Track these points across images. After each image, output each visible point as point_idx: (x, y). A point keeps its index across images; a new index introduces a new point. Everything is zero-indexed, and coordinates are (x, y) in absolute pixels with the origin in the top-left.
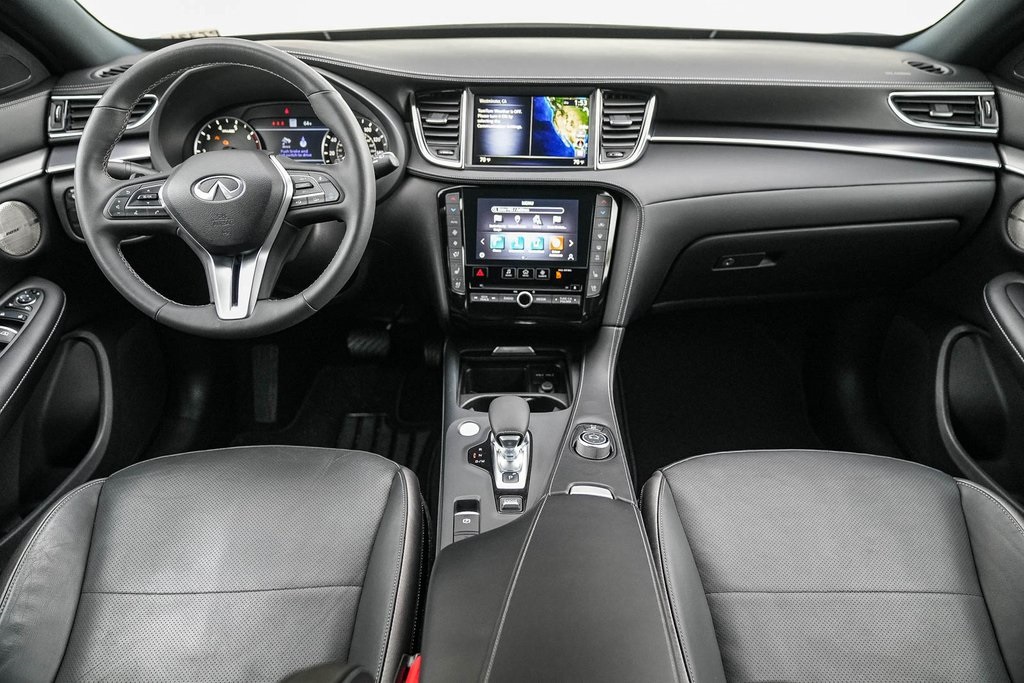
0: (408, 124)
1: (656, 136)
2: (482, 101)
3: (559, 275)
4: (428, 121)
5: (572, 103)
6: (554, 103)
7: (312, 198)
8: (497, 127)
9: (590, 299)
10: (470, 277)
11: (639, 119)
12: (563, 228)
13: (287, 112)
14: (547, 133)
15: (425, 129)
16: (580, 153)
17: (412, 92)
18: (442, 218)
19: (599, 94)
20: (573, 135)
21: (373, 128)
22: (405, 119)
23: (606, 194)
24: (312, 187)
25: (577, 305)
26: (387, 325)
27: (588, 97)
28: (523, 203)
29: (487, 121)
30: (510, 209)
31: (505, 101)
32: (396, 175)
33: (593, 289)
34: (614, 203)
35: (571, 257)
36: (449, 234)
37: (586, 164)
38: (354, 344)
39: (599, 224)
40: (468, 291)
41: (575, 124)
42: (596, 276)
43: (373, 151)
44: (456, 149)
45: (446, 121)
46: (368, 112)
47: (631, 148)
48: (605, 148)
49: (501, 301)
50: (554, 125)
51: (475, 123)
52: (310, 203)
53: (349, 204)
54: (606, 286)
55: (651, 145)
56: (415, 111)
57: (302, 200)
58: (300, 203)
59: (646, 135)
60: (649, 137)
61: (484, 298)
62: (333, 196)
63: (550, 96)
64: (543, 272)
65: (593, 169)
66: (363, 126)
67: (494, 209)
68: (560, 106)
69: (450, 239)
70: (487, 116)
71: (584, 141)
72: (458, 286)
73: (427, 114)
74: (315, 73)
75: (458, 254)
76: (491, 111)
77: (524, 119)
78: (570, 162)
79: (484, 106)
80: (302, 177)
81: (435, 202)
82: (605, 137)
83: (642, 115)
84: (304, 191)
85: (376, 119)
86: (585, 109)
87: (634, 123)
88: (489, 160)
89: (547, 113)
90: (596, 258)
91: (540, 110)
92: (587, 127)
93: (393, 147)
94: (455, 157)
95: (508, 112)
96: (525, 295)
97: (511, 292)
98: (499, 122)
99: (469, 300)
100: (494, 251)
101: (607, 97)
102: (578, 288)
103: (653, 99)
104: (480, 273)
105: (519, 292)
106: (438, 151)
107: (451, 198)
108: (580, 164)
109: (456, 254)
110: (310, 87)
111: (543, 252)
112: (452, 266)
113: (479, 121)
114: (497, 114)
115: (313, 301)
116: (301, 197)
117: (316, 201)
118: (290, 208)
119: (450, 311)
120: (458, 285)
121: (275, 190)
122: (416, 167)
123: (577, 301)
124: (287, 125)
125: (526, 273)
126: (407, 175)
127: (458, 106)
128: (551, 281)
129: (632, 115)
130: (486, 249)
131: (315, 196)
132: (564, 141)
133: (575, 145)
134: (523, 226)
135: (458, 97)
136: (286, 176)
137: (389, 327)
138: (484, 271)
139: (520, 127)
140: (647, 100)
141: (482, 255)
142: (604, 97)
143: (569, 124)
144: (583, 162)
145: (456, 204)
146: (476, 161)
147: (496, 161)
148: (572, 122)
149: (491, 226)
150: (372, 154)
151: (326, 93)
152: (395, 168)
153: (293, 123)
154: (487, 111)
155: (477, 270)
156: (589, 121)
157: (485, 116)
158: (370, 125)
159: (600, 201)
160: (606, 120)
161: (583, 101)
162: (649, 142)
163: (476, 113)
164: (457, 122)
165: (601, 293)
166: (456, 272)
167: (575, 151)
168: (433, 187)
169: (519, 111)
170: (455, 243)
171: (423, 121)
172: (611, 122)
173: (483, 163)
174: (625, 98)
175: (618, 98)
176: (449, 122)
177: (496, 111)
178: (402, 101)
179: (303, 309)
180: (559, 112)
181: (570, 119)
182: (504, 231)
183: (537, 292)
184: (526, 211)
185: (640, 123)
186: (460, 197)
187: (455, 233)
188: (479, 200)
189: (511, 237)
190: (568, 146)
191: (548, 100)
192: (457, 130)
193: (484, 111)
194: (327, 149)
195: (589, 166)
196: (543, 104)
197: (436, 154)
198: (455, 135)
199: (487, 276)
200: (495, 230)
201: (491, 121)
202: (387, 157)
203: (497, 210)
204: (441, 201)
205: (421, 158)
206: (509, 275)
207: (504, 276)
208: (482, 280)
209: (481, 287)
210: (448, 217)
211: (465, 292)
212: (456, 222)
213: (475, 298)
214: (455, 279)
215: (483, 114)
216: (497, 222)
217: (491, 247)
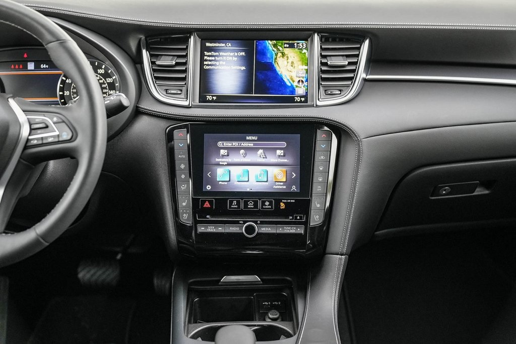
0: (138, 66)
1: (371, 74)
2: (208, 44)
3: (282, 206)
4: (158, 63)
5: (291, 46)
6: (275, 46)
7: (47, 138)
8: (223, 68)
9: (313, 228)
10: (198, 209)
11: (355, 60)
12: (285, 161)
13: (25, 56)
14: (269, 73)
15: (154, 70)
16: (300, 91)
17: (143, 37)
18: (171, 152)
19: (316, 38)
20: (294, 75)
21: (106, 69)
22: (136, 61)
23: (326, 128)
24: (47, 127)
25: (301, 234)
26: (117, 253)
27: (306, 40)
28: (247, 138)
29: (213, 63)
30: (236, 144)
31: (230, 45)
32: (126, 114)
33: (316, 218)
34: (334, 136)
35: (294, 188)
36: (177, 168)
37: (306, 101)
38: (85, 274)
39: (319, 157)
40: (196, 222)
41: (296, 65)
42: (318, 206)
43: (105, 95)
44: (184, 89)
45: (174, 63)
46: (102, 56)
47: (348, 86)
48: (324, 86)
49: (227, 231)
50: (276, 65)
51: (202, 65)
52: (45, 141)
53: (82, 143)
54: (329, 214)
55: (367, 83)
56: (145, 54)
57: (37, 139)
58: (35, 142)
59: (362, 74)
60: (364, 76)
61: (211, 229)
62: (66, 135)
63: (271, 40)
64: (267, 203)
65: (313, 106)
66: (95, 69)
67: (220, 144)
68: (281, 48)
69: (178, 173)
70: (213, 58)
71: (304, 80)
72: (186, 217)
73: (157, 56)
75: (186, 187)
76: (217, 54)
77: (248, 60)
78: (291, 100)
79: (210, 49)
80: (38, 118)
81: (163, 138)
82: (323, 76)
83: (357, 56)
84: (39, 131)
85: (108, 62)
86: (304, 51)
87: (350, 64)
88: (215, 98)
89: (269, 55)
90: (317, 188)
91: (262, 53)
92: (306, 67)
93: (124, 89)
94: (183, 96)
95: (232, 54)
96: (246, 227)
97: (237, 222)
98: (224, 63)
99: (196, 230)
100: (220, 183)
101: (324, 40)
102: (301, 218)
103: (367, 42)
104: (207, 205)
105: (245, 222)
106: (166, 90)
107: (177, 134)
108: (301, 102)
109: (183, 187)
110: (48, 37)
111: (267, 183)
112: (180, 198)
113: (205, 63)
114: (222, 56)
115: (44, 236)
116: (36, 137)
117: (50, 140)
118: (26, 147)
119: (179, 242)
120: (185, 216)
121: (12, 131)
122: (146, 105)
123: (300, 230)
124: (25, 68)
125: (251, 205)
126: (138, 112)
127: (186, 49)
128: (277, 212)
129: (348, 56)
130: (213, 181)
131: (50, 135)
132: (285, 80)
133: (295, 84)
134: (248, 159)
135: (186, 41)
136: (22, 117)
137: (119, 256)
138: (211, 202)
139: (244, 68)
140: (361, 42)
141: (209, 188)
142: (321, 40)
143: (290, 64)
144: (303, 99)
145: (183, 139)
146: (203, 99)
147: (221, 99)
148: (292, 63)
149: (217, 160)
150: (104, 97)
151: (62, 43)
152: (125, 108)
153: (31, 66)
154: (213, 53)
155: (203, 202)
156: (308, 62)
157: (210, 58)
158: (103, 67)
159: (320, 135)
160: (324, 61)
161: (302, 44)
162: (365, 80)
163: (202, 55)
164: (185, 64)
165: (324, 222)
166: (184, 204)
167: (296, 89)
168: (163, 125)
169: (243, 54)
170: (183, 176)
171: (153, 63)
172: (329, 63)
173: (209, 101)
174: (341, 41)
175: (334, 41)
176: (177, 64)
177: (221, 54)
178: (133, 45)
179: (35, 243)
180: (280, 54)
181: (290, 60)
182: (229, 164)
183: (262, 223)
184: (251, 145)
185: (355, 63)
186: (188, 132)
187: (183, 166)
188: (205, 135)
189: (236, 171)
190: (289, 84)
191: (269, 44)
192: (185, 71)
193: (210, 54)
194: (62, 90)
195: (309, 103)
196: (265, 47)
197: (165, 93)
198: (183, 76)
199: (214, 207)
200: (221, 163)
201: (217, 63)
202: (118, 97)
203: (223, 145)
204: (170, 137)
205: (151, 97)
206: (234, 206)
207: (230, 208)
208: (209, 211)
209: (208, 218)
210: (176, 151)
211: (192, 223)
212: (184, 156)
213: (201, 229)
214: (183, 211)
215: (209, 56)
216: (223, 156)
217: (218, 180)
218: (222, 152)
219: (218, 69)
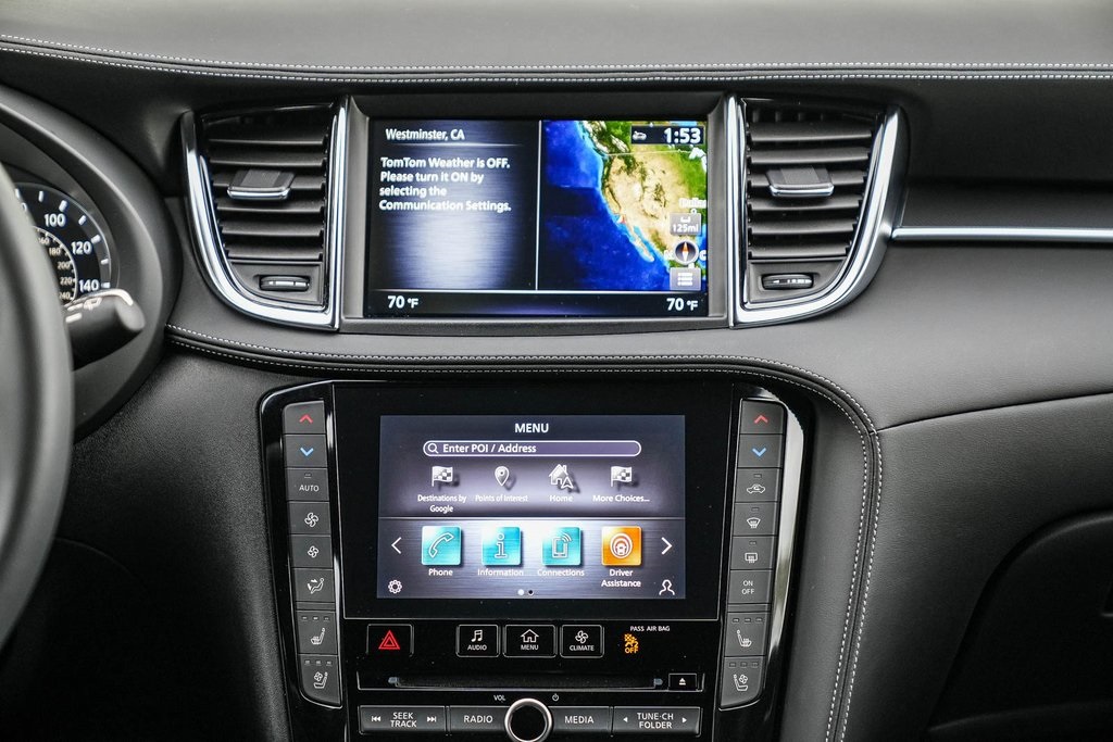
0: (172, 202)
1: (906, 224)
2: (391, 134)
3: (631, 643)
4: (234, 193)
5: (656, 137)
6: (603, 136)
8: (439, 206)
9: (732, 716)
10: (359, 655)
11: (854, 179)
12: (637, 499)
14: (586, 223)
15: (223, 217)
16: (685, 277)
17: (187, 113)
18: (274, 476)
19: (733, 110)
20: (663, 226)
21: (72, 214)
22: (167, 189)
23: (767, 395)
25: (691, 735)
27: (702, 117)
28: (518, 428)
29: (410, 191)
30: (480, 448)
31: (461, 134)
32: (132, 356)
33: (739, 685)
34: (792, 417)
35: (666, 586)
36: (294, 526)
37: (703, 310)
39: (748, 488)
40: (354, 699)
41: (669, 196)
42: (746, 643)
43: (66, 295)
44: (317, 274)
45: (285, 193)
46: (56, 173)
47: (835, 261)
48: (760, 263)
49: (454, 726)
50: (606, 198)
51: (373, 197)
54: (780, 670)
55: (896, 252)
59: (877, 224)
60: (885, 228)
61: (403, 721)
63: (591, 119)
64: (582, 637)
65: (724, 325)
66: (38, 213)
67: (431, 448)
68: (621, 145)
69: (296, 540)
70: (409, 178)
71: (696, 243)
72: (321, 682)
73: (232, 172)
75: (321, 585)
76: (421, 163)
77: (517, 184)
78: (656, 306)
79: (399, 149)
81: (250, 428)
82: (757, 230)
83: (863, 166)
85: (77, 192)
86: (696, 152)
87: (840, 191)
88: (413, 302)
89: (583, 167)
90: (743, 588)
91: (564, 158)
92: (702, 204)
93: (127, 274)
94: (311, 296)
95: (468, 163)
96: (515, 714)
97: (486, 699)
98: (443, 192)
99: (355, 724)
100: (431, 571)
101: (757, 118)
102: (691, 684)
103: (892, 126)
104: (389, 643)
105: (511, 698)
106: (261, 278)
107: (297, 417)
108: (686, 312)
109: (314, 586)
111: (581, 573)
112: (302, 620)
113: (384, 192)
114: (438, 170)
120: (320, 679)
122: (198, 326)
123: (690, 722)
125: (529, 643)
126: (170, 349)
127: (324, 149)
128: (613, 665)
129: (833, 168)
130: (408, 565)
132: (637, 244)
133: (668, 256)
134: (521, 496)
135: (324, 124)
138: (401, 634)
139: (504, 207)
140: (876, 125)
141: (395, 587)
142: (748, 118)
143: (650, 193)
144: (693, 304)
145: (312, 432)
146: (375, 305)
147: (442, 307)
148: (659, 189)
149: (422, 498)
150: (65, 301)
152: (129, 336)
154: (409, 162)
155: (378, 633)
156: (707, 187)
157: (400, 178)
158: (63, 206)
159: (750, 419)
160: (759, 182)
161: (689, 130)
162: (889, 242)
163: (374, 168)
164: (321, 195)
165: (764, 696)
166: (316, 641)
167: (672, 271)
168: (248, 388)
169: (504, 162)
170: (313, 552)
171: (219, 193)
172: (774, 190)
173: (396, 313)
174: (812, 120)
175: (790, 120)
176: (295, 196)
177: (434, 162)
178: (157, 139)
180: (618, 163)
181: (651, 183)
182: (460, 512)
183: (566, 699)
184: (529, 449)
185: (857, 190)
186: (328, 412)
187: (312, 520)
188: (384, 420)
189: (485, 533)
190: (647, 256)
191: (585, 130)
192: (320, 219)
193: (398, 163)
195: (713, 316)
196: (573, 141)
197: (256, 288)
198: (314, 232)
199: (412, 651)
200: (434, 509)
201: (422, 193)
202: (108, 303)
203: (440, 449)
204: (270, 426)
205: (211, 301)
206: (477, 647)
207: (464, 650)
208: (395, 663)
209: (393, 686)
210: (292, 473)
211: (343, 703)
212: (315, 488)
213: (373, 721)
214: (313, 661)
215: (395, 170)
216: (441, 485)
217: (424, 562)
218: (438, 472)
219: (423, 211)
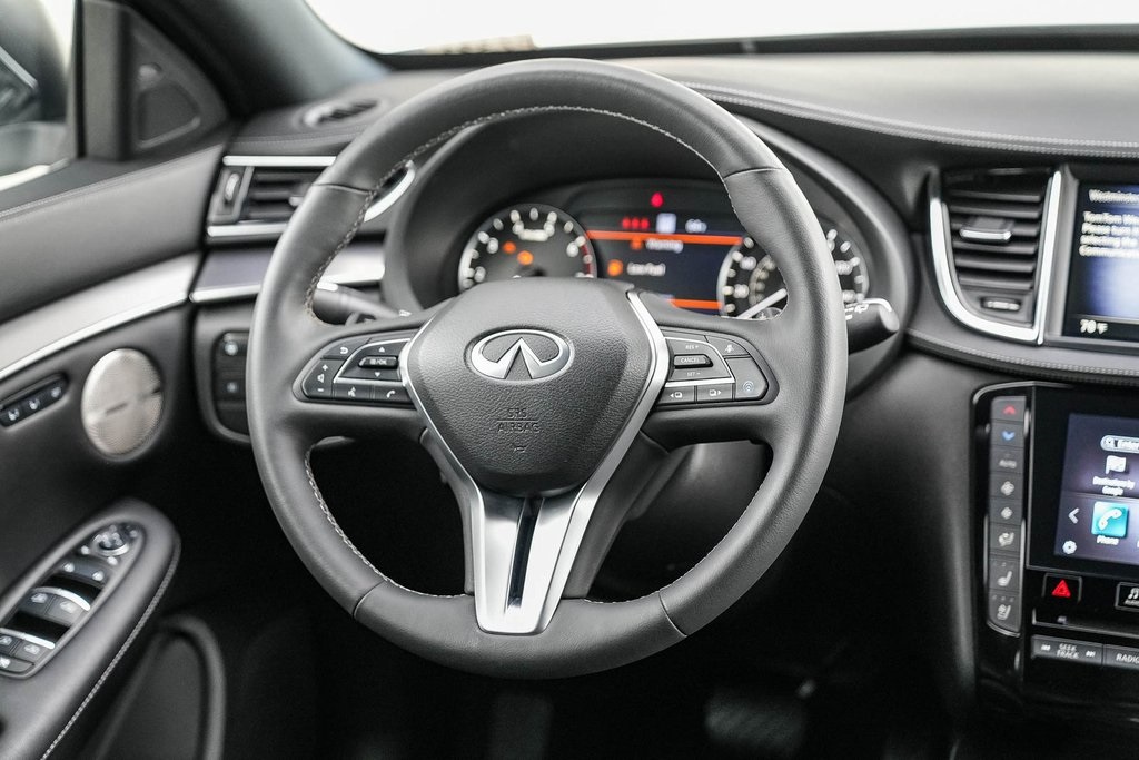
0: (917, 238)
2: (1095, 195)
4: (967, 233)
7: (707, 389)
8: (1129, 254)
10: (1038, 597)
13: (658, 200)
15: (957, 252)
17: (934, 170)
18: (980, 452)
24: (710, 365)
26: (800, 682)
29: (1104, 240)
32: (882, 350)
36: (993, 491)
38: (723, 720)
40: (1029, 631)
44: (1027, 300)
45: (1007, 236)
49: (1109, 662)
51: (1076, 244)
52: (701, 398)
53: (786, 408)
56: (937, 212)
57: (685, 391)
58: (680, 397)
61: (1067, 652)
62: (752, 386)
67: (1107, 442)
69: (993, 503)
70: (1106, 230)
72: (1004, 614)
73: (966, 218)
74: (746, 131)
75: (1009, 538)
76: (1116, 219)
79: (1099, 208)
80: (690, 343)
81: (963, 414)
84: (691, 373)
88: (1102, 328)
93: (880, 286)
94: (1022, 316)
97: (1136, 643)
98: (1134, 243)
99: (1028, 649)
100: (1101, 539)
104: (1062, 590)
106: (982, 301)
107: (1004, 408)
109: (1005, 539)
110: (733, 159)
112: (994, 564)
113: (1084, 239)
114: (1131, 225)
115: (680, 615)
116: (683, 384)
117: (714, 395)
118: (657, 407)
119: (979, 673)
120: (1004, 612)
121: (632, 367)
122: (927, 333)
124: (652, 228)
126: (908, 348)
127: (1040, 205)
130: (1082, 533)
131: (714, 385)
135: (1041, 184)
136: (656, 337)
137: (807, 689)
138: (1072, 585)
141: (1070, 547)
145: (1013, 422)
146: (1071, 327)
147: (1118, 331)
149: (1097, 481)
151: (762, 173)
152: (888, 334)
153: (666, 223)
154: (1106, 217)
155: (1054, 582)
157: (1100, 229)
163: (1079, 220)
164: (1035, 239)
166: (1003, 582)
168: (965, 381)
170: (1007, 513)
171: (955, 233)
173: (1086, 335)
176: (1016, 239)
177: (1128, 219)
182: (1127, 494)
186: (1028, 405)
187: (1008, 488)
188: (1073, 418)
192: (1033, 258)
193: (1098, 218)
194: (731, 282)
197: (978, 306)
198: (1027, 267)
199: (1079, 598)
200: (1105, 490)
201: (1115, 242)
202: (873, 309)
203: (1116, 442)
204: (981, 413)
205: (942, 316)
206: (1133, 603)
207: (1121, 603)
208: (1064, 607)
209: (1061, 624)
210: (995, 451)
211: (1020, 631)
212: (1012, 464)
213: (1043, 649)
214: (999, 597)
215: (1095, 224)
216: (1113, 474)
217: (1094, 531)
219: (1115, 258)
